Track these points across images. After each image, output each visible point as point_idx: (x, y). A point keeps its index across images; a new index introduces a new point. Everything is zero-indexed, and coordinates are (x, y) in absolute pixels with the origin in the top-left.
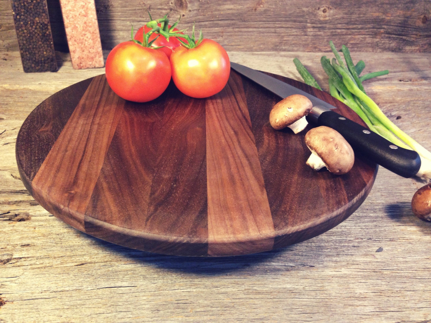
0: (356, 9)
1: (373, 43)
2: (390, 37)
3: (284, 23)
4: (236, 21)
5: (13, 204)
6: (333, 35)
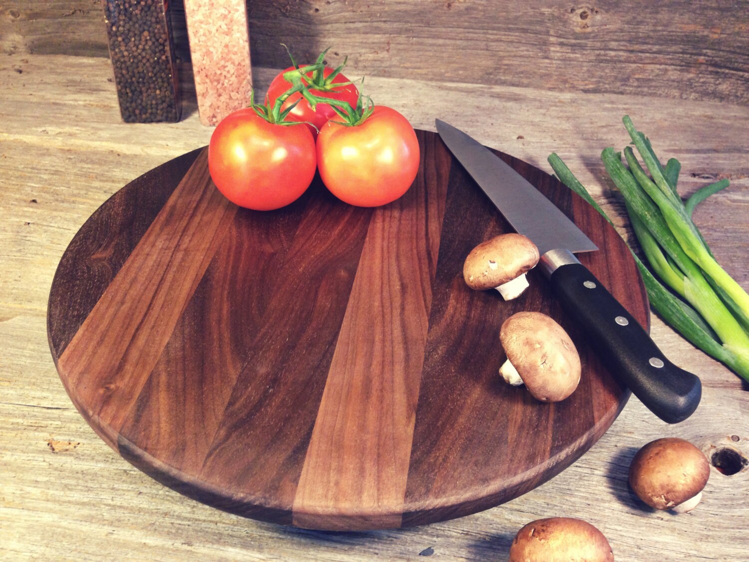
0: (648, 15)
1: (682, 80)
2: (717, 73)
3: (503, 33)
4: (413, 25)
6: (601, 61)
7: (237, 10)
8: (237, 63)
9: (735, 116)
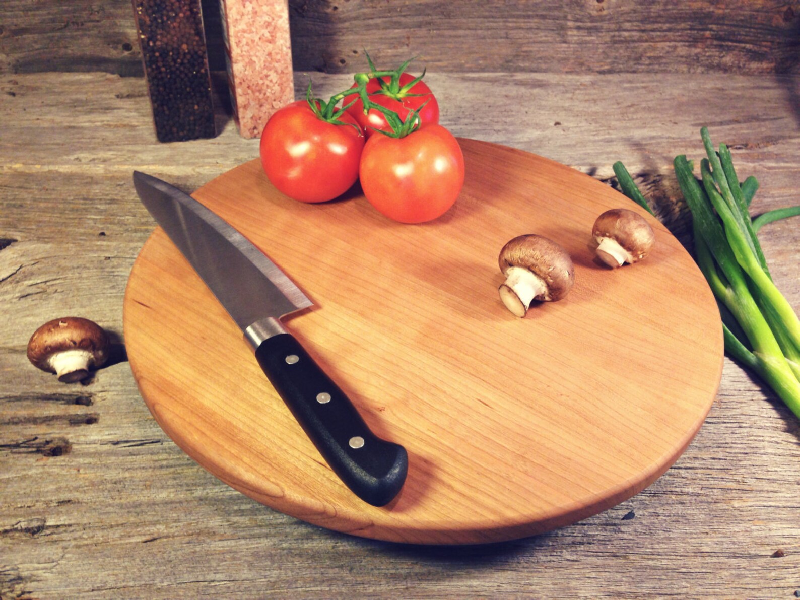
1: (690, 56)
2: (721, 46)
3: (522, 20)
4: (434, 17)
5: (41, 423)
6: (615, 42)
7: (280, 17)
8: (279, 71)
9: (743, 86)
